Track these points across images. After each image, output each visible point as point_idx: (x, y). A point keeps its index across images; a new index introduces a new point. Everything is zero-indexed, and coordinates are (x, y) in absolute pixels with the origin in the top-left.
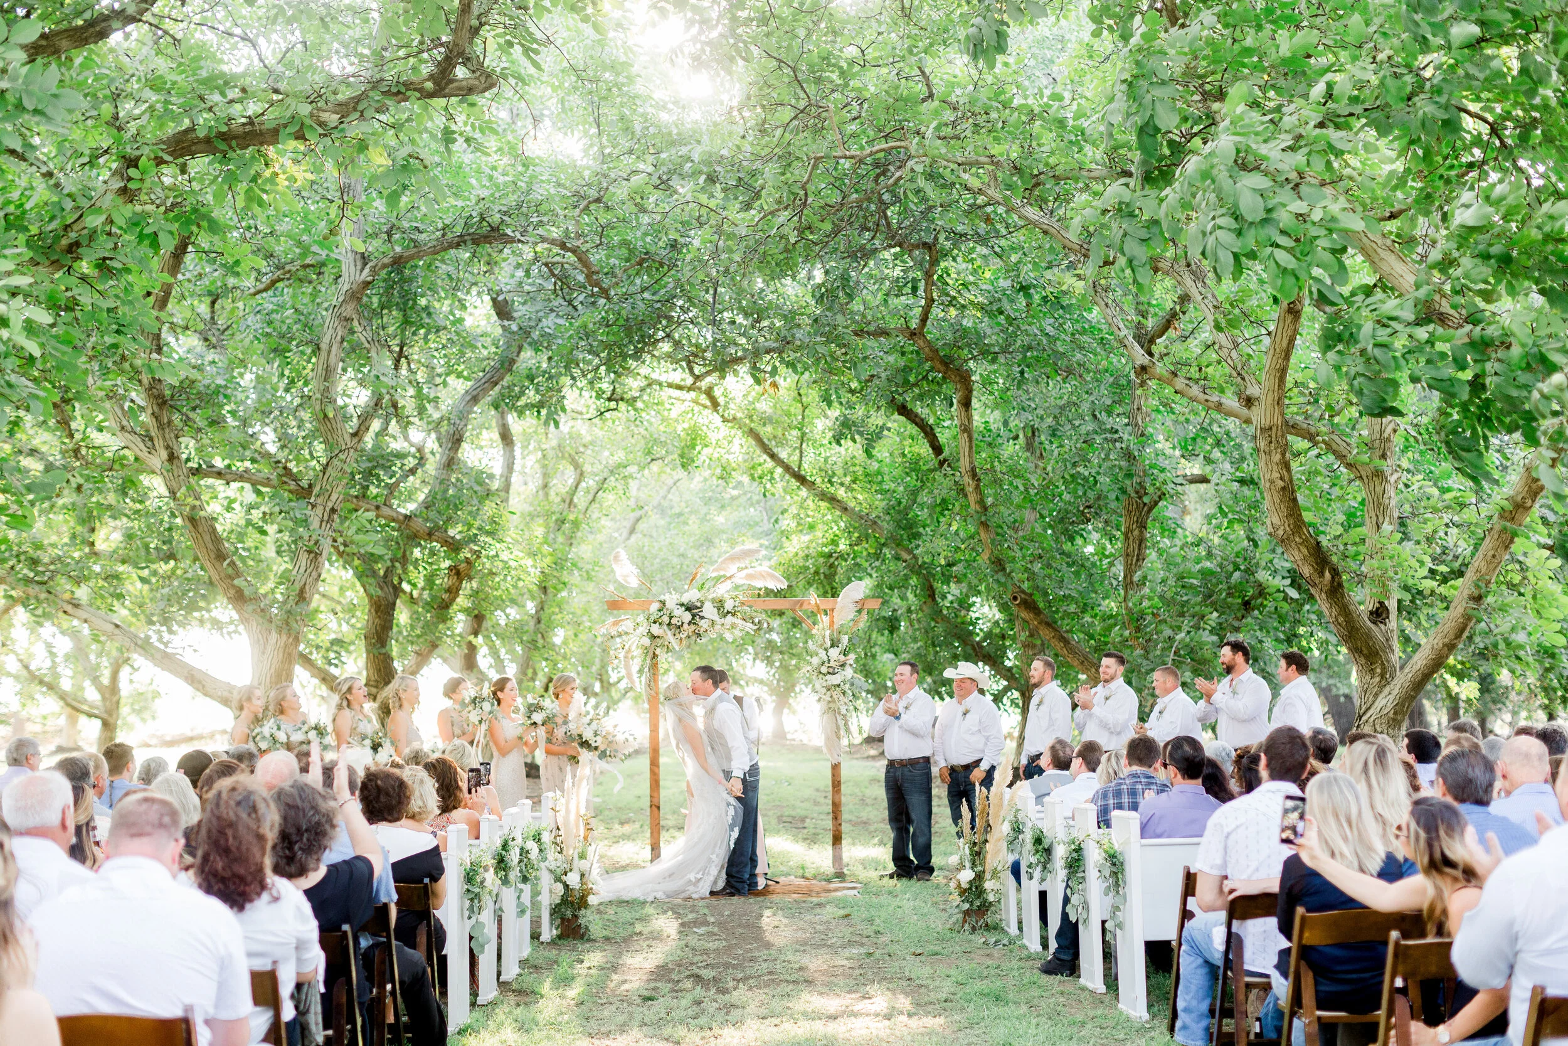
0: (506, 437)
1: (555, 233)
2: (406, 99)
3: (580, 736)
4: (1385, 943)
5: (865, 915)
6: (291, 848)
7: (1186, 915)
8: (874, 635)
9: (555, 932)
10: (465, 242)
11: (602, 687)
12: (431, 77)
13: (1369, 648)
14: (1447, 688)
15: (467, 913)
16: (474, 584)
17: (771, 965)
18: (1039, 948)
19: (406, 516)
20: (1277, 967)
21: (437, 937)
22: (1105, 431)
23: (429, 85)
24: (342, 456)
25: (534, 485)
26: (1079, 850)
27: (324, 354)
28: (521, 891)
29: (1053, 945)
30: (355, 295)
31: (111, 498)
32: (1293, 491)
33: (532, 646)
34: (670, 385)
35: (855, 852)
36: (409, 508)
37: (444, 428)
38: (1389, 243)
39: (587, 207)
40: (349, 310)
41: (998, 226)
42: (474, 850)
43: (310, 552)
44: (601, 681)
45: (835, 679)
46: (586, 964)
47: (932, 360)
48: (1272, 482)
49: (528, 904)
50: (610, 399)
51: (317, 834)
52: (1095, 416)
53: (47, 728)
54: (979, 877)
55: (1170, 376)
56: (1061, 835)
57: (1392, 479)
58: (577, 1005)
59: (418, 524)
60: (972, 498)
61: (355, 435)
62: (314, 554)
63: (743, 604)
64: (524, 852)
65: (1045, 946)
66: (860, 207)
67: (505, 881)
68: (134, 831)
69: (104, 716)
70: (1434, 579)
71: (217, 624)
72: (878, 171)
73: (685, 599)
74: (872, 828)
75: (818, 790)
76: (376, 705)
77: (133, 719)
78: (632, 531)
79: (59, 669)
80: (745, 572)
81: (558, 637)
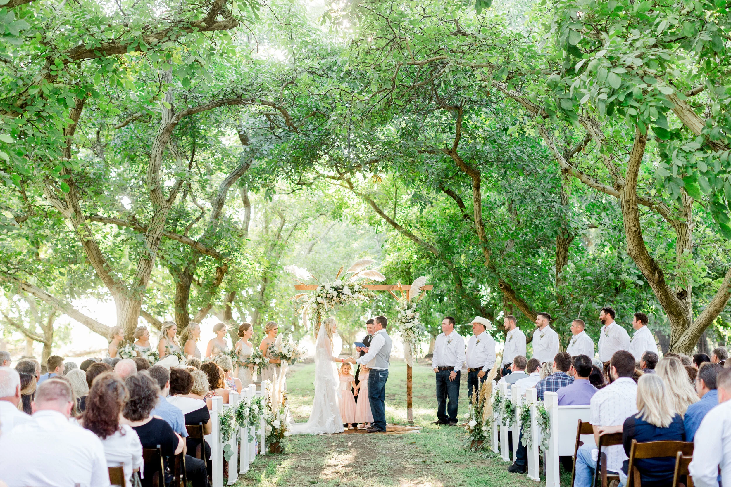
0: (246, 202)
1: (270, 99)
2: (192, 32)
3: (281, 353)
4: (675, 458)
5: (423, 442)
6: (135, 406)
7: (579, 443)
8: (431, 303)
9: (267, 450)
10: (224, 103)
11: (295, 328)
12: (205, 20)
13: (677, 312)
14: (719, 332)
15: (222, 440)
16: (229, 277)
17: (374, 467)
18: (509, 459)
19: (195, 242)
20: (622, 469)
21: (206, 452)
22: (548, 202)
23: (204, 24)
24: (162, 212)
25: (261, 227)
26: (528, 411)
27: (153, 160)
28: (250, 429)
29: (515, 458)
30: (168, 130)
31: (47, 232)
32: (640, 232)
33: (259, 307)
34: (329, 177)
35: (418, 411)
36: (197, 238)
37: (215, 198)
38: (688, 107)
39: (286, 86)
40: (165, 138)
41: (493, 98)
42: (226, 409)
43: (146, 260)
44: (295, 326)
45: (409, 325)
46: (283, 466)
47: (460, 165)
48: (630, 228)
49: (254, 436)
50: (298, 184)
51: (148, 400)
52: (543, 194)
53: (17, 347)
54: (479, 424)
55: (579, 174)
56: (519, 403)
57: (690, 227)
58: (277, 486)
59: (201, 246)
60: (480, 235)
61: (168, 201)
62: (148, 261)
63: (363, 287)
64: (251, 410)
65: (511, 459)
66: (423, 87)
67: (242, 424)
68: (48, 397)
69: (45, 341)
70: (710, 277)
71: (99, 296)
72: (432, 69)
73: (334, 285)
74: (428, 400)
75: (402, 381)
76: (180, 337)
77: (60, 343)
78: (310, 250)
79: (23, 318)
80: (364, 272)
81: (273, 303)
